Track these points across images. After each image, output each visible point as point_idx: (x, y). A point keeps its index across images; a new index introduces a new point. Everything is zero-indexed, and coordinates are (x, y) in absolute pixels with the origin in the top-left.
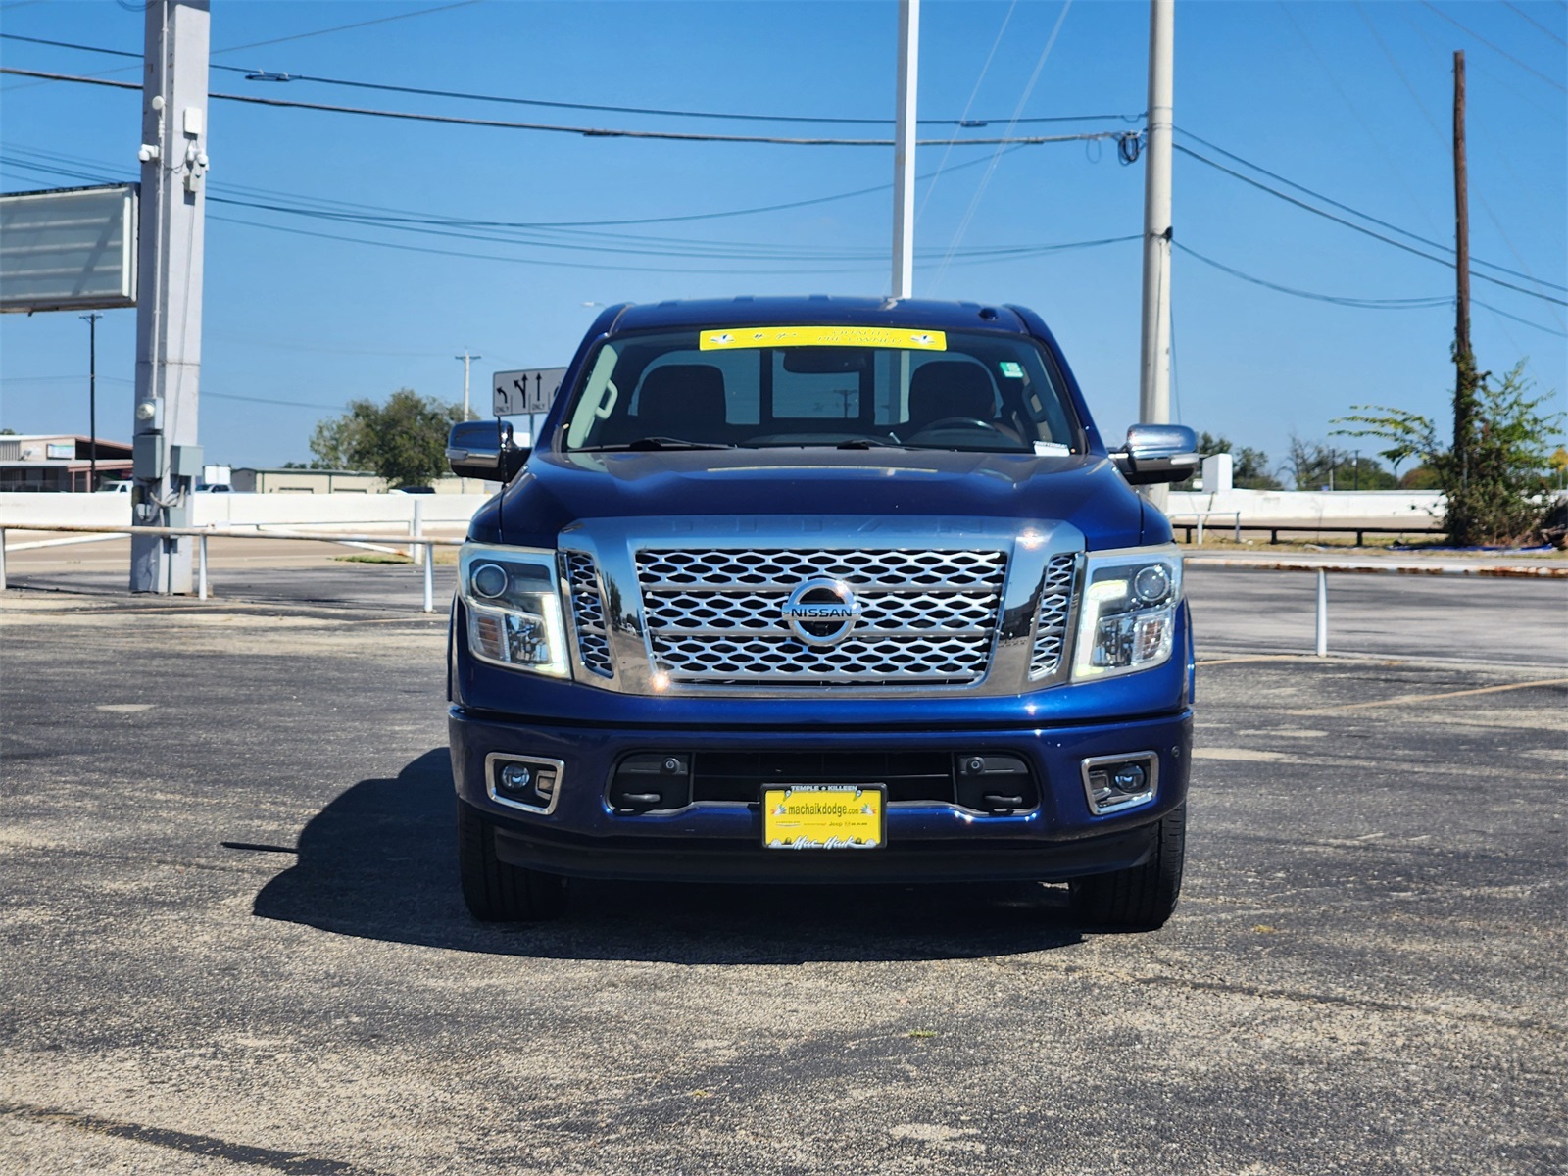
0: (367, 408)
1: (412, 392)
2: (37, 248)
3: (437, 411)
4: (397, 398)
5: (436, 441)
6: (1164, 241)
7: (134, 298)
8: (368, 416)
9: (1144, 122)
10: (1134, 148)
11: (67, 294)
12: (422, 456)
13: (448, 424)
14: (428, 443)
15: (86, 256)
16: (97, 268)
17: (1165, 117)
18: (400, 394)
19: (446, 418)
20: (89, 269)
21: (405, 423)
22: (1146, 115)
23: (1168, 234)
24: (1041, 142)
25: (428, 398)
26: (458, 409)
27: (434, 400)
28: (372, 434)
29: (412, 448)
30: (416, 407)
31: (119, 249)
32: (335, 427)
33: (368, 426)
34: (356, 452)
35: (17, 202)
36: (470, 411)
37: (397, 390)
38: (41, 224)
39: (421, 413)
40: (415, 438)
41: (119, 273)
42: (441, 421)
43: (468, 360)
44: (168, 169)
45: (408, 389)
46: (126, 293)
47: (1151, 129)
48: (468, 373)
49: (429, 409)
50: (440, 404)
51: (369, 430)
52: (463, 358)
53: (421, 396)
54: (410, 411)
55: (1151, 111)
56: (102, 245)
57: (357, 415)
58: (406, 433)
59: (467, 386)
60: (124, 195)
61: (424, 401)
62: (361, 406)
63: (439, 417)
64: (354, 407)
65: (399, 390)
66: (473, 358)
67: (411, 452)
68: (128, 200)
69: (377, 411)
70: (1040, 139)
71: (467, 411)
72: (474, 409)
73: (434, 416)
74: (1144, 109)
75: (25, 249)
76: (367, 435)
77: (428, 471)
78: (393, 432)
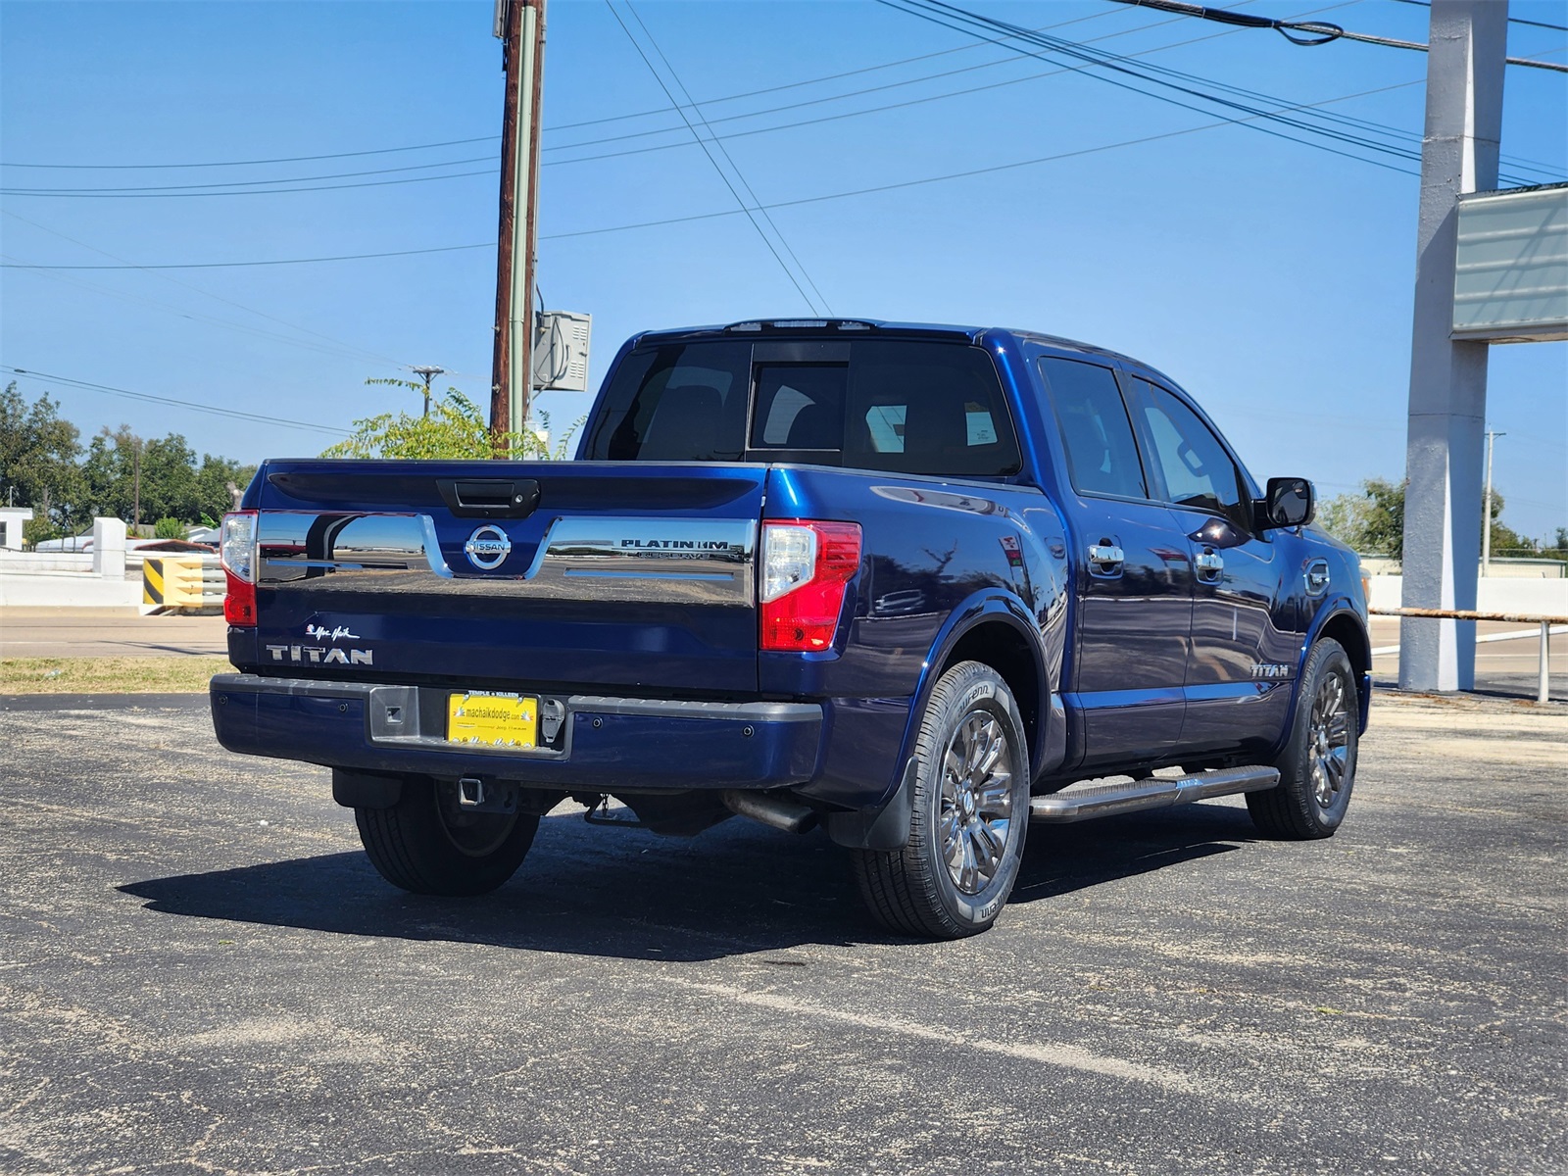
0: (1380, 486)
8: (1381, 495)
28: (1386, 515)
32: (1329, 506)
33: (1382, 505)
34: (1368, 532)
36: (1492, 491)
43: (1491, 439)
48: (1490, 452)
51: (1383, 509)
57: (1369, 494)
59: (1489, 465)
62: (1374, 485)
64: (1366, 486)
66: (1498, 437)
69: (1390, 491)
71: (1489, 491)
72: (1496, 490)
76: (1380, 515)
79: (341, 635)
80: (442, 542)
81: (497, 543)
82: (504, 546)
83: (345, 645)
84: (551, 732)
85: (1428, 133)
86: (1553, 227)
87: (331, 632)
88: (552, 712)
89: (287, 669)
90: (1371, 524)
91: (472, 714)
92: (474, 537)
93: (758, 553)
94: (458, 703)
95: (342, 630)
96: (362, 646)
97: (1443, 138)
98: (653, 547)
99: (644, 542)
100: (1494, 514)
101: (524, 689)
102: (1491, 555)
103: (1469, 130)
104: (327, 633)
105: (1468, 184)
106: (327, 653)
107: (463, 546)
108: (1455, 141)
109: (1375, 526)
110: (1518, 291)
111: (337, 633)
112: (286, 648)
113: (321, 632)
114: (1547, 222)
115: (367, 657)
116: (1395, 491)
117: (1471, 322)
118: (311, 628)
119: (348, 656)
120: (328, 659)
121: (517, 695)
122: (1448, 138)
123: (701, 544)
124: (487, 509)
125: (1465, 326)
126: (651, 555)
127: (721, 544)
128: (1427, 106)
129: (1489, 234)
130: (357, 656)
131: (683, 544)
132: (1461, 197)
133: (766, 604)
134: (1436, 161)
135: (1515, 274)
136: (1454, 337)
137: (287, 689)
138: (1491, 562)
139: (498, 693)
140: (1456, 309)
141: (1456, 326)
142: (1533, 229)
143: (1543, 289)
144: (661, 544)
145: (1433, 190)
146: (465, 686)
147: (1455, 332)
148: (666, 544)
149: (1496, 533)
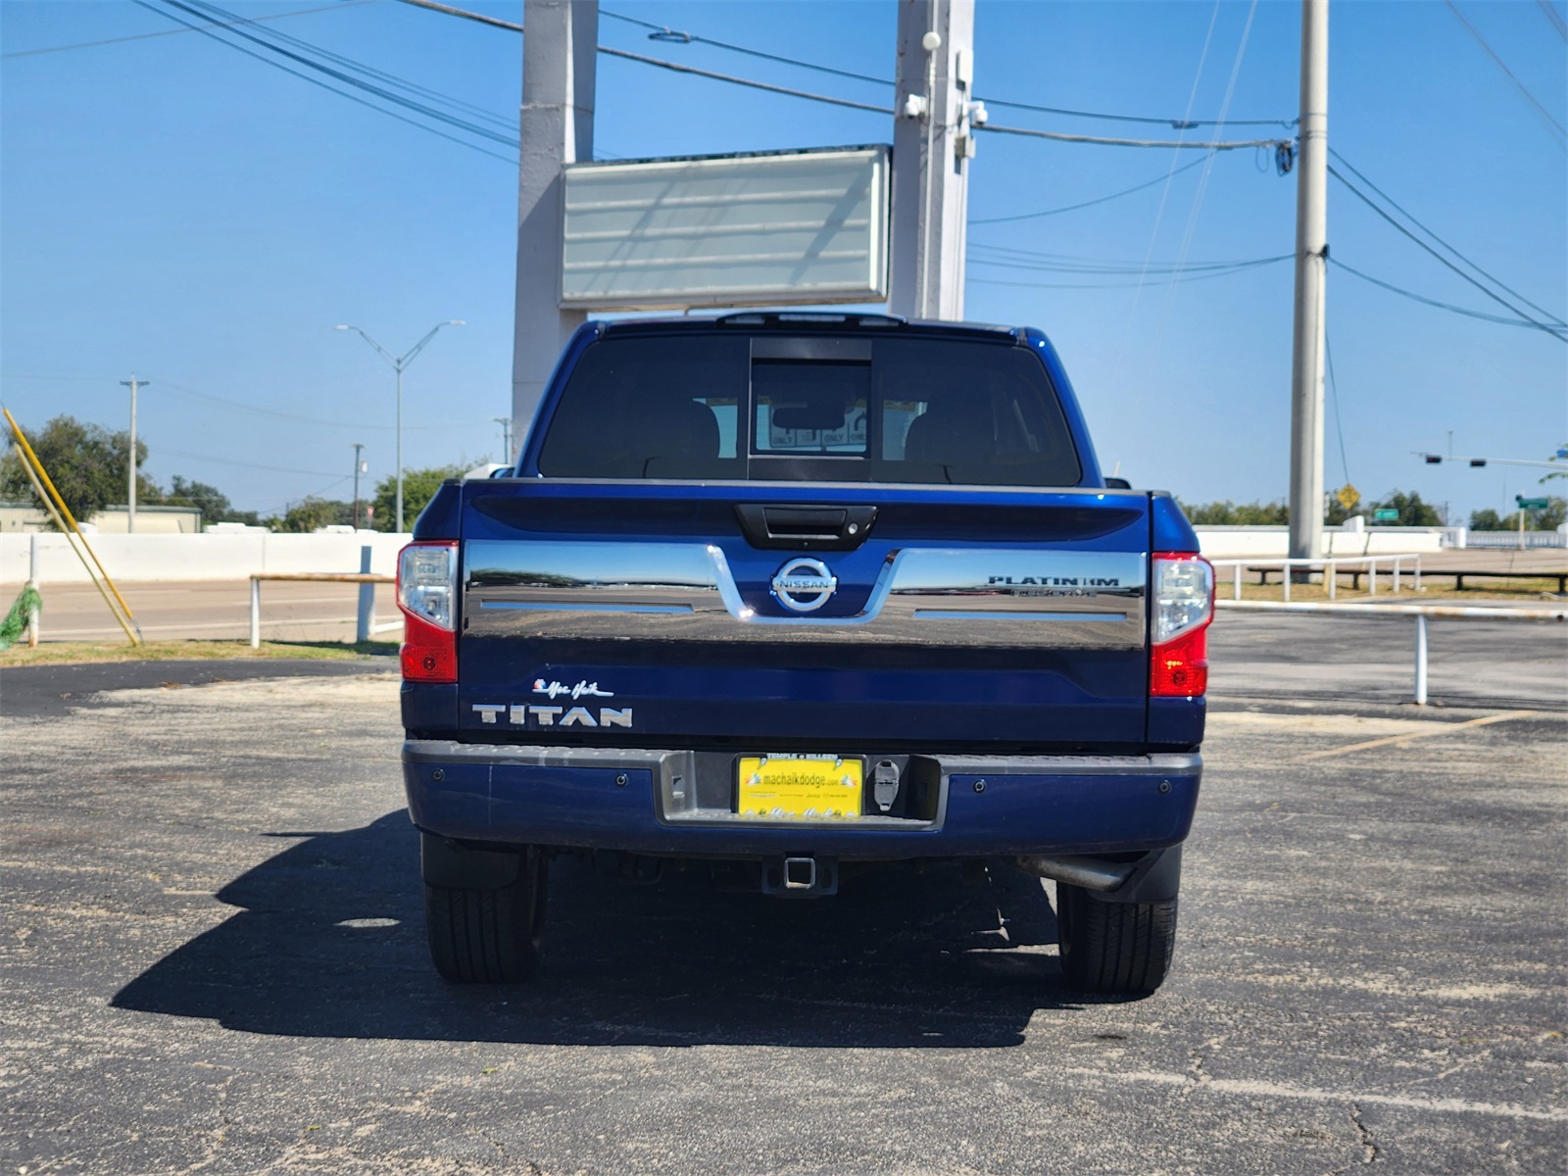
1: (72, 419)
2: (719, 228)
3: (97, 439)
4: (56, 426)
5: (99, 471)
6: (1320, 260)
7: (884, 292)
9: (1296, 130)
10: (1291, 157)
11: (781, 286)
12: (85, 486)
13: (110, 453)
14: (92, 473)
15: (810, 238)
16: (823, 254)
17: (1320, 124)
18: (57, 421)
19: (108, 447)
20: (812, 255)
21: (66, 452)
22: (1298, 121)
23: (1325, 252)
24: (1229, 148)
25: (88, 425)
26: (123, 438)
27: (96, 427)
29: (74, 479)
30: (76, 435)
31: (865, 229)
35: (684, 170)
37: (54, 416)
38: (727, 197)
39: (80, 442)
40: (76, 468)
41: (865, 259)
42: (103, 450)
43: (135, 386)
44: (942, 129)
45: (67, 415)
46: (873, 286)
47: (1305, 137)
48: (134, 401)
49: (89, 437)
50: (102, 432)
52: (128, 384)
53: (82, 423)
54: (70, 439)
55: (1304, 118)
56: (834, 224)
58: (68, 462)
59: (134, 412)
60: (871, 160)
61: (85, 429)
63: (101, 446)
65: (57, 416)
66: (141, 384)
67: (73, 483)
68: (876, 167)
69: (34, 439)
70: (1229, 144)
71: (133, 439)
72: (140, 438)
73: (96, 444)
74: (1297, 115)
75: (702, 229)
77: (91, 503)
78: (54, 461)
79: (585, 691)
80: (739, 580)
81: (817, 580)
82: (826, 584)
83: (592, 704)
84: (885, 797)
85: (526, 99)
86: (667, 201)
87: (571, 688)
88: (889, 775)
89: (504, 733)
90: (15, 474)
91: (770, 781)
92: (784, 575)
93: (1148, 592)
94: (750, 769)
95: (587, 686)
96: (616, 705)
97: (543, 106)
98: (1029, 584)
99: (1017, 579)
100: (138, 463)
101: (844, 749)
102: (138, 504)
103: (570, 100)
104: (565, 690)
105: (570, 155)
106: (564, 714)
107: (770, 585)
108: (557, 109)
109: (19, 475)
110: (631, 262)
111: (580, 690)
112: (503, 709)
113: (555, 689)
114: (664, 195)
115: (625, 718)
116: (38, 440)
117: (585, 290)
118: (540, 684)
119: (597, 718)
120: (568, 721)
121: (835, 756)
122: (548, 106)
123: (1088, 581)
124: (806, 540)
125: (577, 295)
126: (1024, 593)
127: (1112, 581)
128: (524, 73)
129: (599, 204)
130: (608, 717)
131: (1065, 581)
132: (565, 167)
133: (1157, 647)
134: (536, 128)
135: (628, 245)
136: (563, 306)
137: (536, 760)
138: (138, 511)
139: (808, 756)
140: (565, 278)
141: (566, 295)
142: (649, 202)
143: (659, 261)
144: (1039, 582)
145: (534, 157)
146: (761, 748)
147: (564, 301)
148: (1044, 581)
149: (140, 483)
